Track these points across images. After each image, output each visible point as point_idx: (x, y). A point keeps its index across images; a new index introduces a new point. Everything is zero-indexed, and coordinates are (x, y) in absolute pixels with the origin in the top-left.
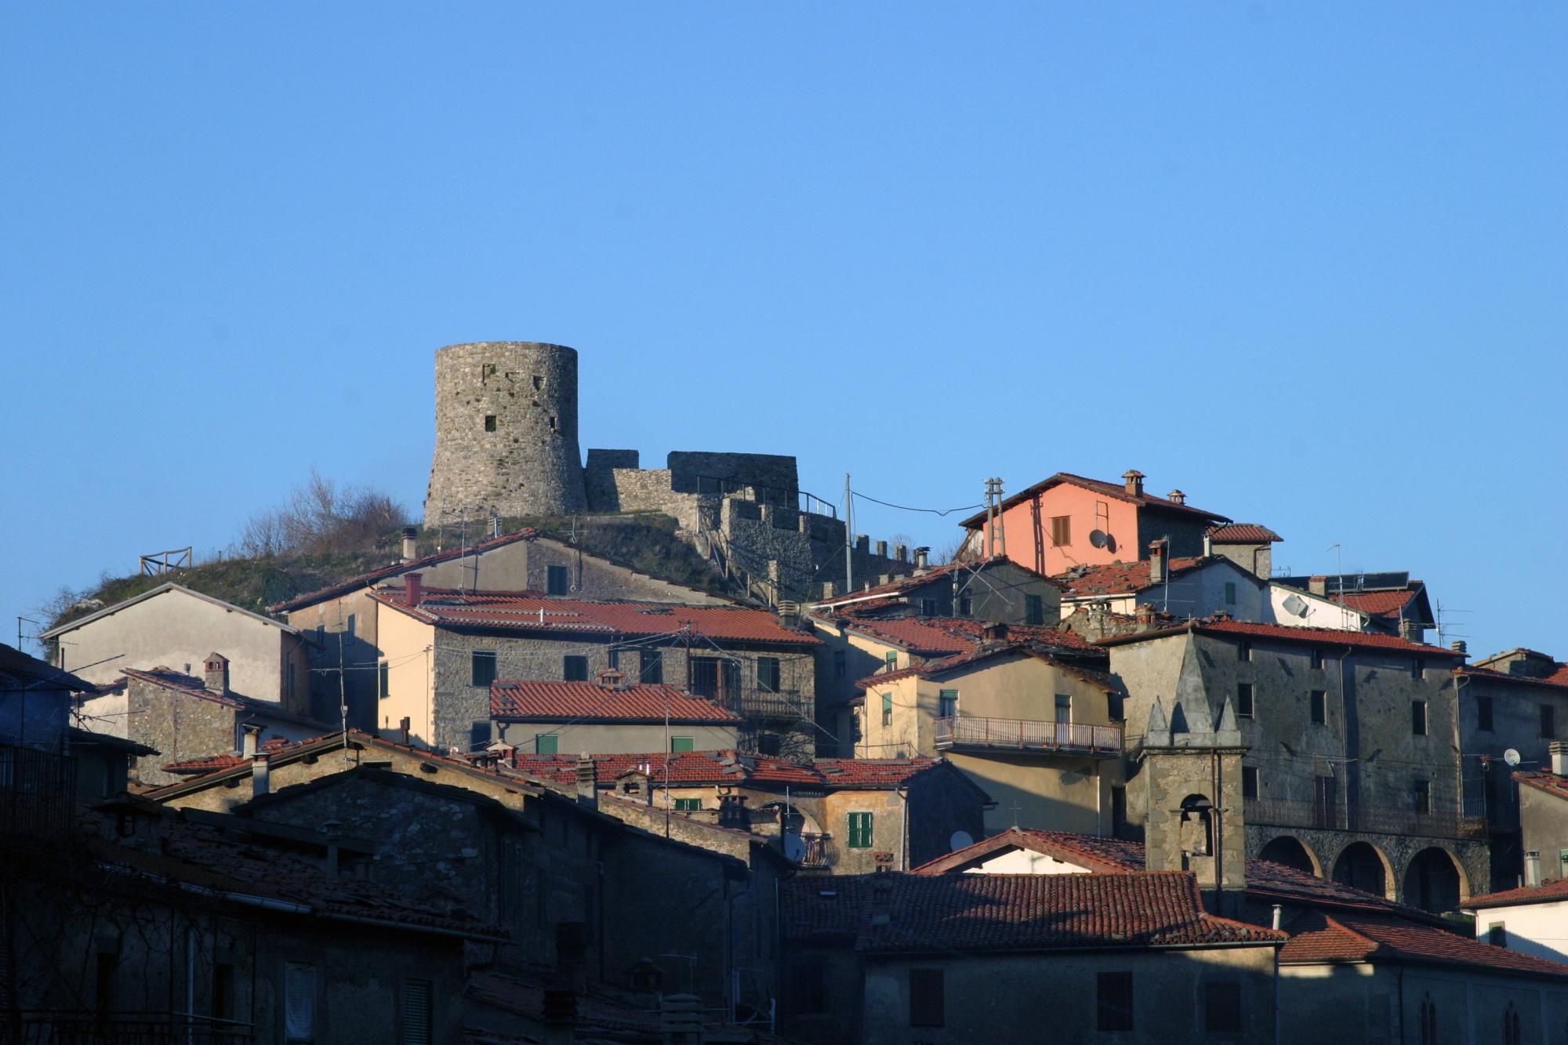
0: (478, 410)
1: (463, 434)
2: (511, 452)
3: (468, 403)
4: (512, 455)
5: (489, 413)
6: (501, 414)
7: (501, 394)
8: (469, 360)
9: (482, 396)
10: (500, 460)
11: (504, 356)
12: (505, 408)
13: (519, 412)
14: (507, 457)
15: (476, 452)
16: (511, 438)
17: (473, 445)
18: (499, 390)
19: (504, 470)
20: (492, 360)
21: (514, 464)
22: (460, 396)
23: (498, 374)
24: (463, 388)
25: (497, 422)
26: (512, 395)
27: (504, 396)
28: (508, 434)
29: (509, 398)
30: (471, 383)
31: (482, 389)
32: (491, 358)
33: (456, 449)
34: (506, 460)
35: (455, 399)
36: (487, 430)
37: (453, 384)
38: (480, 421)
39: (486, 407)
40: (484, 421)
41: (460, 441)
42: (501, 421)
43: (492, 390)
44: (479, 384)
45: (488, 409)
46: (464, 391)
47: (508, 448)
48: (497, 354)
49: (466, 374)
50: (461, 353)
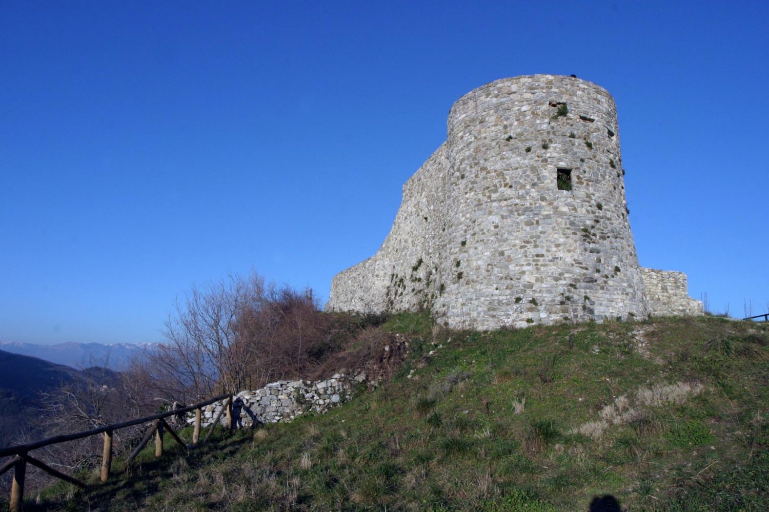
0: (545, 160)
1: (521, 192)
2: (597, 222)
3: (528, 150)
4: (598, 226)
5: (562, 164)
6: (578, 168)
7: (577, 141)
8: (528, 95)
9: (551, 141)
10: (585, 230)
11: (576, 96)
12: (582, 160)
13: (598, 169)
14: (593, 227)
15: (548, 217)
16: (593, 202)
17: (541, 207)
18: (572, 136)
19: (592, 246)
20: (562, 98)
21: (603, 238)
22: (512, 141)
23: (570, 115)
24: (519, 130)
25: (574, 179)
26: (589, 145)
27: (580, 145)
28: (588, 196)
29: (586, 148)
30: (533, 125)
31: (548, 133)
32: (560, 94)
33: (511, 212)
34: (592, 231)
35: (506, 145)
36: (560, 187)
37: (501, 128)
38: (550, 177)
39: (557, 156)
40: (555, 175)
41: (517, 201)
42: (578, 177)
43: (564, 135)
44: (545, 126)
45: (560, 160)
46: (520, 135)
47: (591, 215)
48: (567, 90)
49: (524, 114)
50: (514, 88)
